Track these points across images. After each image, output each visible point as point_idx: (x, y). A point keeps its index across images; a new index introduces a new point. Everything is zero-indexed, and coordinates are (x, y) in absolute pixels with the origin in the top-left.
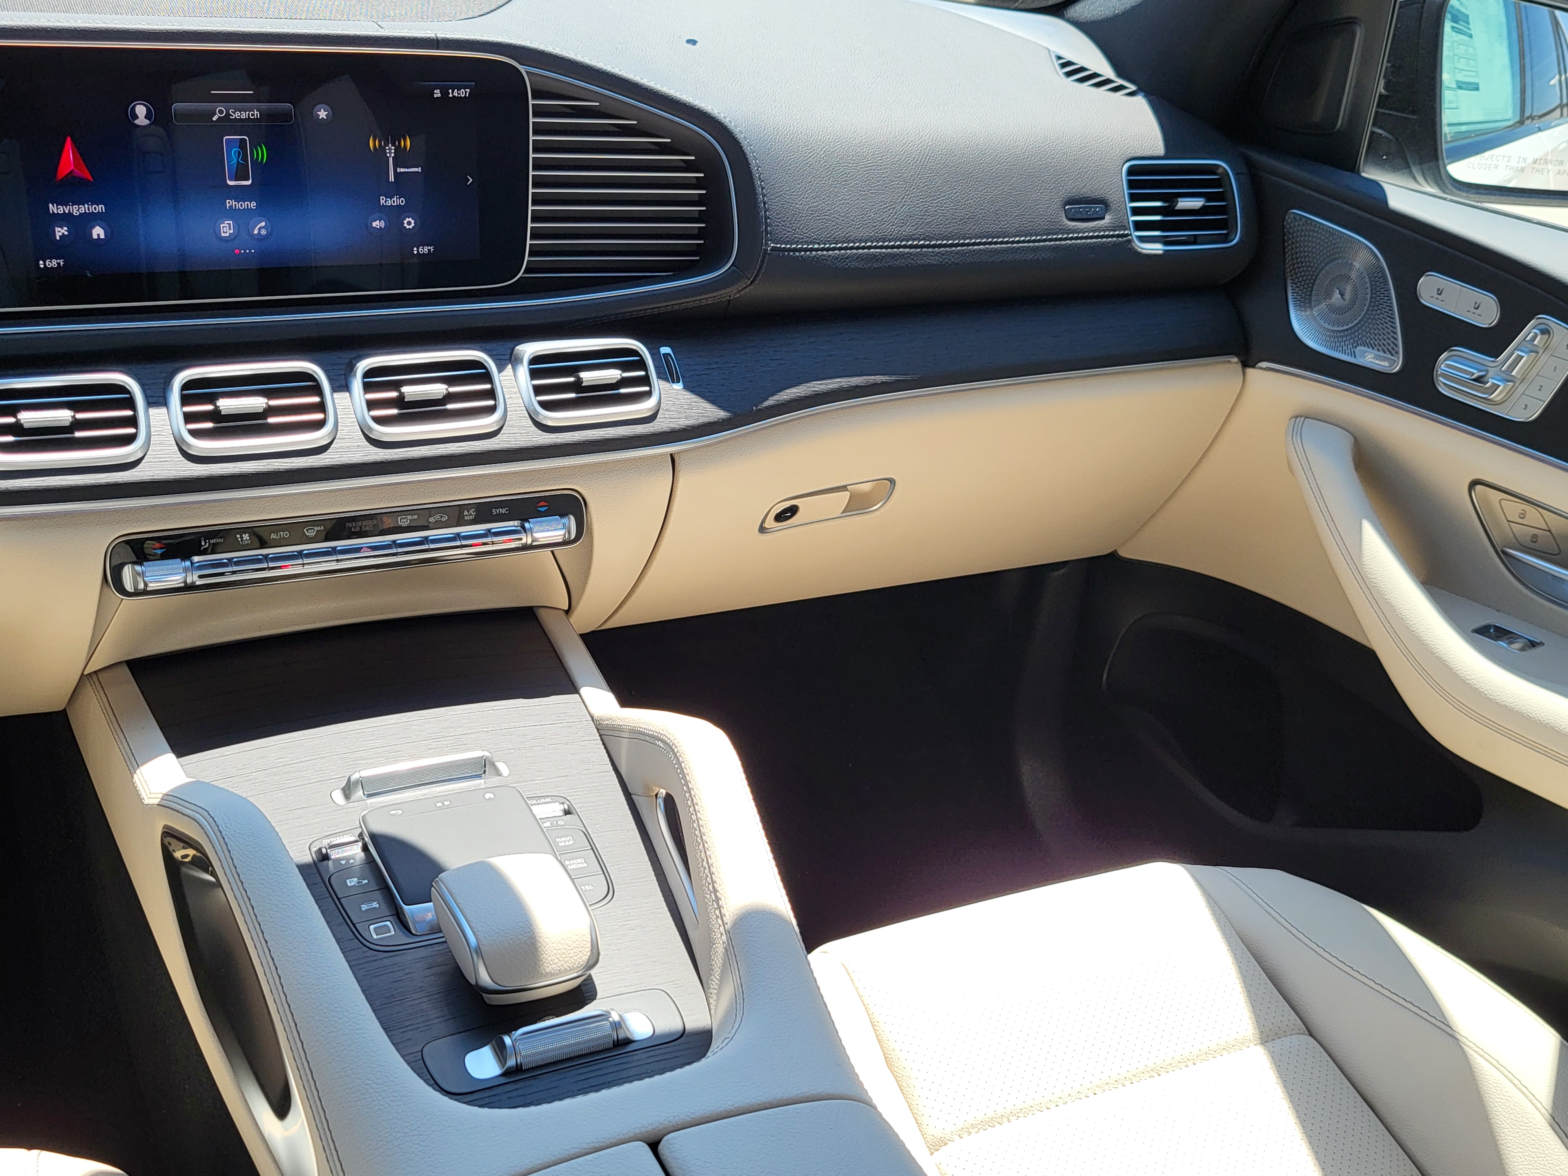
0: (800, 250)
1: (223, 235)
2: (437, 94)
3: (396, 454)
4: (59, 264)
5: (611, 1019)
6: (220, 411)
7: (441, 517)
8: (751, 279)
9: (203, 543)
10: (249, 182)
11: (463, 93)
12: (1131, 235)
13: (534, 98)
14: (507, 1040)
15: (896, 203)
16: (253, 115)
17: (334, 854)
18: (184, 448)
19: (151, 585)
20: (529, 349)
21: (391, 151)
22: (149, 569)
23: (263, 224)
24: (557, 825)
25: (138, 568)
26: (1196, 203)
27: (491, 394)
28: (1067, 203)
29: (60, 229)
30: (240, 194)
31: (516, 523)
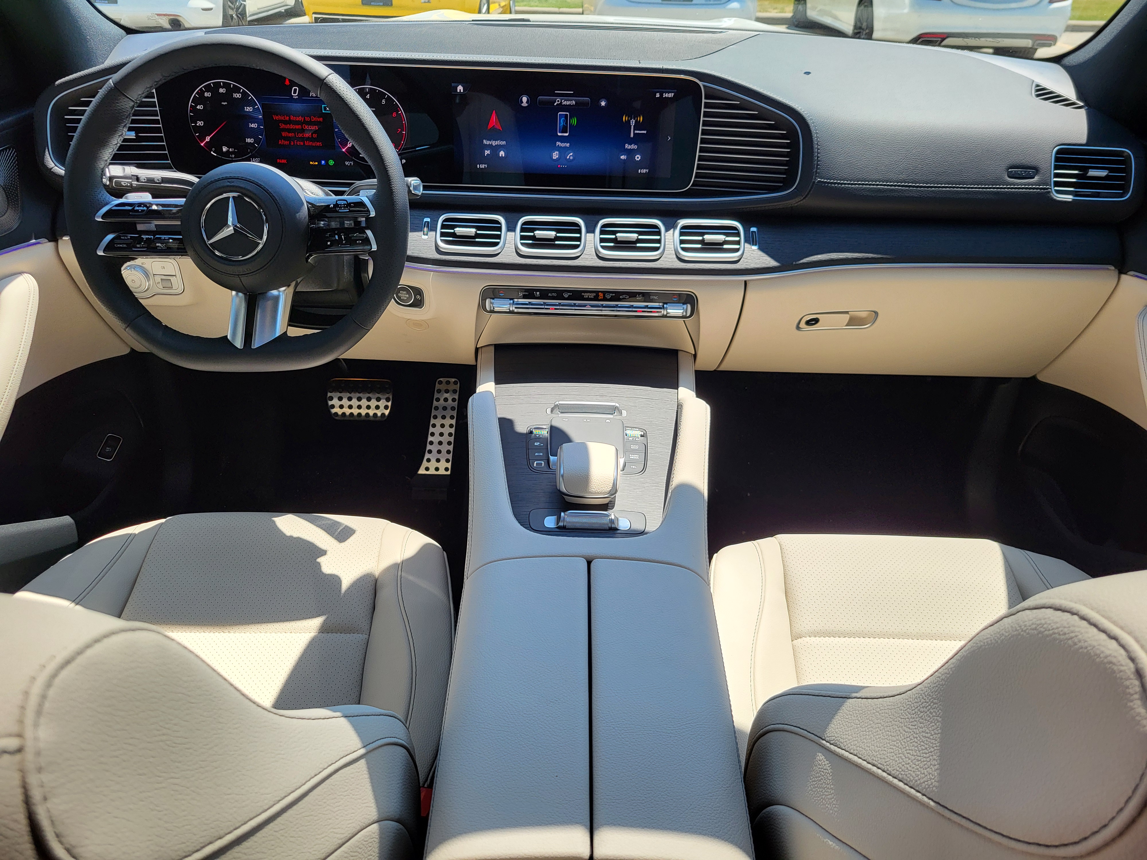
0: (835, 183)
1: (554, 158)
2: (658, 95)
3: (608, 264)
4: (485, 167)
5: (610, 517)
6: (535, 236)
7: (626, 296)
8: (804, 196)
9: (520, 294)
10: (567, 134)
11: (671, 95)
12: (1051, 189)
13: (706, 98)
14: (562, 514)
15: (898, 162)
16: (572, 103)
17: (535, 432)
18: (518, 251)
19: (495, 308)
20: (683, 222)
21: (633, 122)
22: (496, 301)
23: (571, 154)
24: (635, 440)
25: (492, 301)
26: (1103, 173)
27: (659, 241)
28: (1011, 168)
29: (487, 151)
30: (563, 139)
31: (661, 304)
